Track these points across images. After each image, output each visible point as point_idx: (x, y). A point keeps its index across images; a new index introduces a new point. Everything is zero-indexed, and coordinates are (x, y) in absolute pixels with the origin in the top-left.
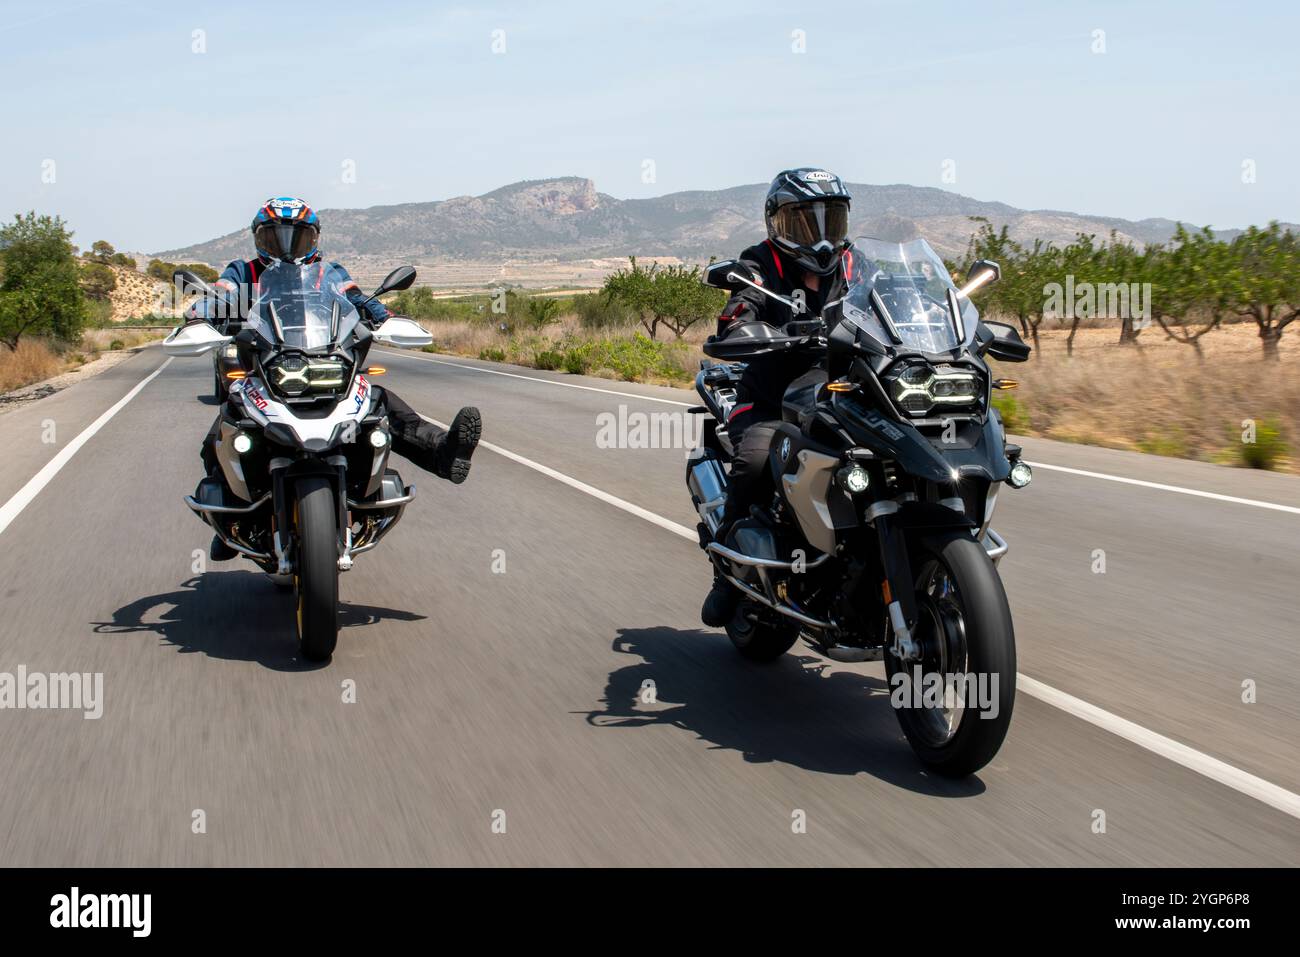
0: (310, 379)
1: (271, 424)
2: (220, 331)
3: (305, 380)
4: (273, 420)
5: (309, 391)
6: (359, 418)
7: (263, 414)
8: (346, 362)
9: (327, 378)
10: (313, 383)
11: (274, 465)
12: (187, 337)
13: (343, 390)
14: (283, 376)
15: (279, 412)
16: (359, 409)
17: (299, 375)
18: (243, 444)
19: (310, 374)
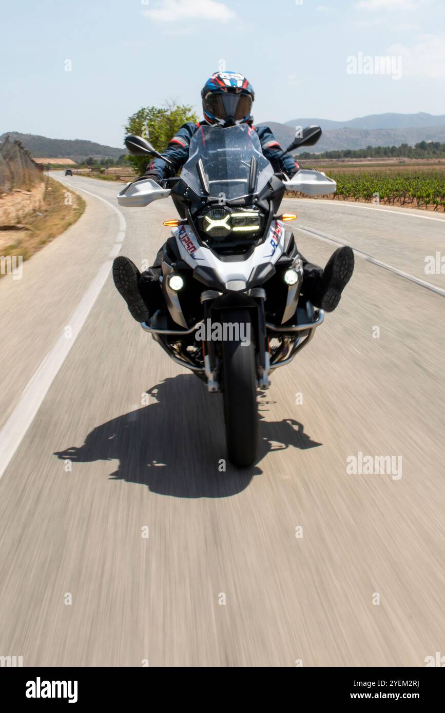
0: (232, 226)
1: (199, 267)
2: (162, 185)
3: (228, 227)
4: (200, 263)
5: (233, 236)
6: (274, 260)
7: (192, 256)
8: (262, 210)
9: (247, 224)
10: (236, 229)
11: (205, 297)
12: (137, 191)
13: (261, 235)
14: (208, 224)
15: (206, 256)
16: (274, 252)
17: (223, 223)
18: (176, 283)
19: (231, 222)
